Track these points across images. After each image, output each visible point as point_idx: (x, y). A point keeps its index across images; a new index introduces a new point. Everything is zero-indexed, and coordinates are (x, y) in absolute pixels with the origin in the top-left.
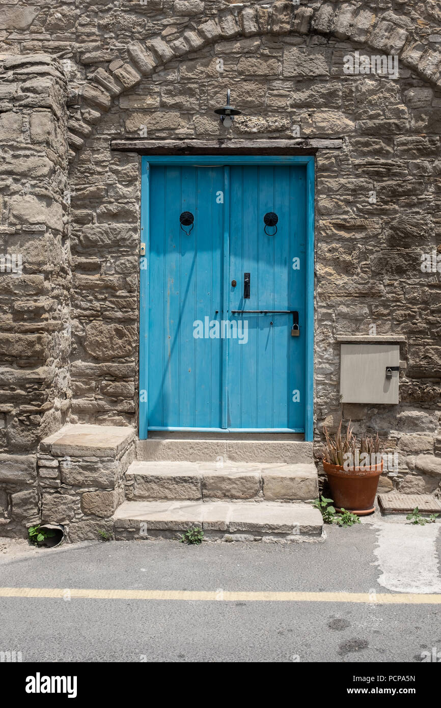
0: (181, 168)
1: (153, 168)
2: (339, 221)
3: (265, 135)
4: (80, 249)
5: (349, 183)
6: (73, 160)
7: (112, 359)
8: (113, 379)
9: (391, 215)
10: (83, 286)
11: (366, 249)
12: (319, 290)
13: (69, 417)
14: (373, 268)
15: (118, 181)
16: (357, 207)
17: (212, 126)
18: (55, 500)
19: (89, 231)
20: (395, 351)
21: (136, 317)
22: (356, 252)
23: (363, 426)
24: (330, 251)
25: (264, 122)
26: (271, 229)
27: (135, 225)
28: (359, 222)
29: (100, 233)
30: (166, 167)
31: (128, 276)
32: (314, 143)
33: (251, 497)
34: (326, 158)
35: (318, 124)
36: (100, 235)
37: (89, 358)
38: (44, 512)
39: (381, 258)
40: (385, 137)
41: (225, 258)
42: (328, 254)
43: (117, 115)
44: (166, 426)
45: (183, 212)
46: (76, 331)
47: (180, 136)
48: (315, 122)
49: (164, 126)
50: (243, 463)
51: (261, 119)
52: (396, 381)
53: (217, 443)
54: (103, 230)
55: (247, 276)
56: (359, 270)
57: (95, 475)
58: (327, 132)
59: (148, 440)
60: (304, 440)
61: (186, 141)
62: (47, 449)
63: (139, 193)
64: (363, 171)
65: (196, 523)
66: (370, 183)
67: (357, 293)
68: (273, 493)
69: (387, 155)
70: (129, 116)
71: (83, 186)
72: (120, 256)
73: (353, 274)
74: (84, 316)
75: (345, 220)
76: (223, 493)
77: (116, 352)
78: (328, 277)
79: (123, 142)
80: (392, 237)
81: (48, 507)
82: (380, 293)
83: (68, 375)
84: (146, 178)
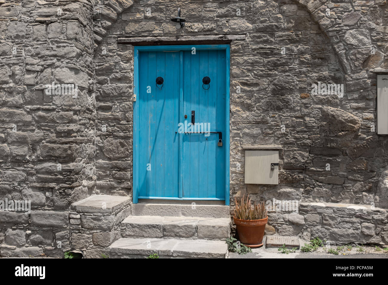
0: (157, 53)
1: (141, 53)
2: (244, 81)
3: (202, 33)
4: (100, 98)
5: (249, 59)
6: (97, 49)
7: (118, 159)
8: (119, 170)
9: (274, 77)
10: (102, 118)
11: (259, 96)
12: (233, 120)
13: (95, 191)
14: (263, 107)
15: (121, 60)
16: (254, 73)
17: (172, 29)
18: (79, 237)
19: (106, 88)
20: (276, 155)
21: (131, 136)
22: (254, 98)
23: (258, 197)
24: (238, 98)
25: (201, 26)
26: (206, 86)
27: (130, 84)
28: (255, 81)
29: (111, 89)
30: (148, 52)
31: (126, 113)
32: (230, 37)
33: (191, 236)
34: (236, 45)
35: (231, 26)
36: (111, 90)
37: (106, 158)
38: (72, 243)
39: (268, 102)
40: (270, 33)
41: (180, 103)
42: (237, 100)
43: (121, 24)
44: (149, 196)
45: (157, 77)
46: (99, 143)
47: (155, 35)
48: (230, 25)
49: (146, 29)
50: (190, 218)
51: (200, 24)
52: (277, 171)
53: (176, 206)
54: (113, 88)
55: (193, 112)
56: (255, 109)
57: (100, 223)
58: (237, 31)
59: (138, 204)
60: (225, 205)
61: (158, 37)
62: (74, 209)
63: (133, 67)
64: (257, 52)
65: (155, 251)
66: (261, 59)
67: (254, 121)
68: (203, 235)
69: (271, 43)
70: (127, 24)
71: (102, 63)
72: (122, 102)
73: (252, 111)
74: (103, 135)
75: (247, 80)
76: (175, 234)
77: (120, 155)
78: (238, 113)
79: (124, 38)
80: (274, 89)
81: (74, 241)
82: (267, 121)
83: (94, 168)
84: (136, 59)
